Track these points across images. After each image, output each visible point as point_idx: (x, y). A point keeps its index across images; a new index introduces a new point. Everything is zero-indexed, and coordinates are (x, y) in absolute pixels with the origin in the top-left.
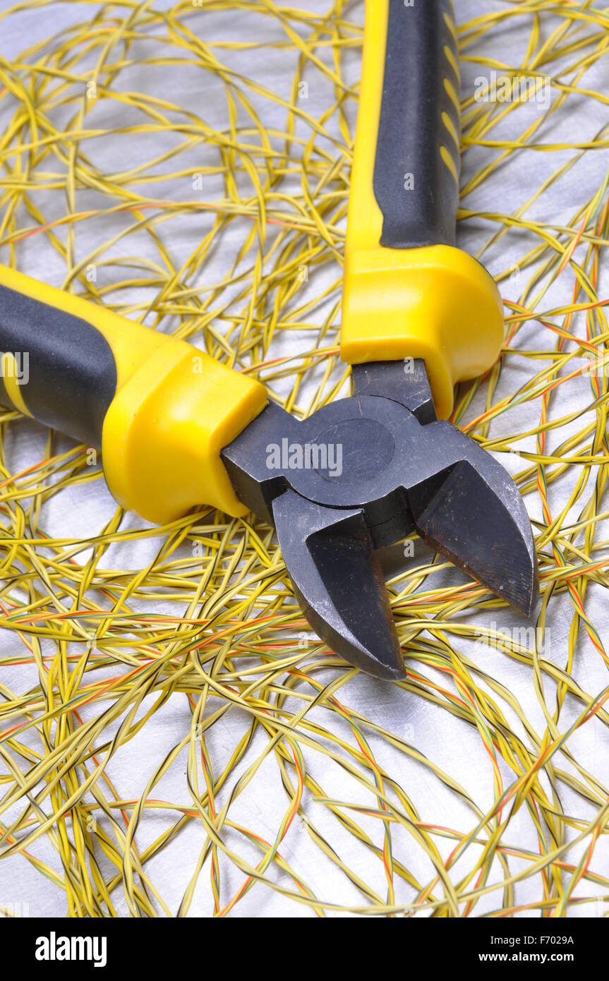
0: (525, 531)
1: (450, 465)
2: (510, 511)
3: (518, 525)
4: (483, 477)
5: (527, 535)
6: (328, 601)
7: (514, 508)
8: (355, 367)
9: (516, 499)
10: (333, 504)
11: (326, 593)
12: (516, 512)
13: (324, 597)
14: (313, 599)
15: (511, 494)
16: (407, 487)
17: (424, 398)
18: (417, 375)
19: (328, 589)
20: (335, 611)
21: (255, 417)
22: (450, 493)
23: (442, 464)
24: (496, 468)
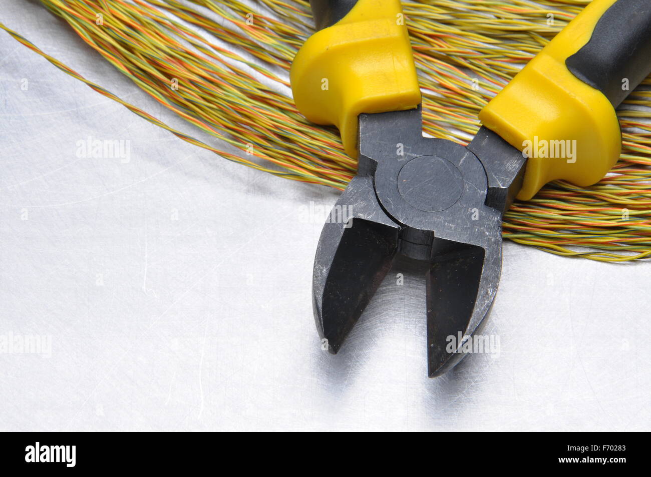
0: (471, 326)
1: (473, 244)
2: (475, 305)
3: (471, 319)
4: (483, 270)
5: (470, 330)
6: (327, 270)
7: (479, 306)
8: (484, 129)
9: (487, 302)
10: (385, 207)
11: (330, 264)
12: (478, 310)
13: (326, 265)
14: (319, 261)
15: (487, 296)
16: (436, 235)
17: (502, 183)
18: (513, 166)
19: (334, 261)
20: (325, 281)
21: (400, 110)
22: (461, 260)
23: (470, 240)
24: (496, 271)
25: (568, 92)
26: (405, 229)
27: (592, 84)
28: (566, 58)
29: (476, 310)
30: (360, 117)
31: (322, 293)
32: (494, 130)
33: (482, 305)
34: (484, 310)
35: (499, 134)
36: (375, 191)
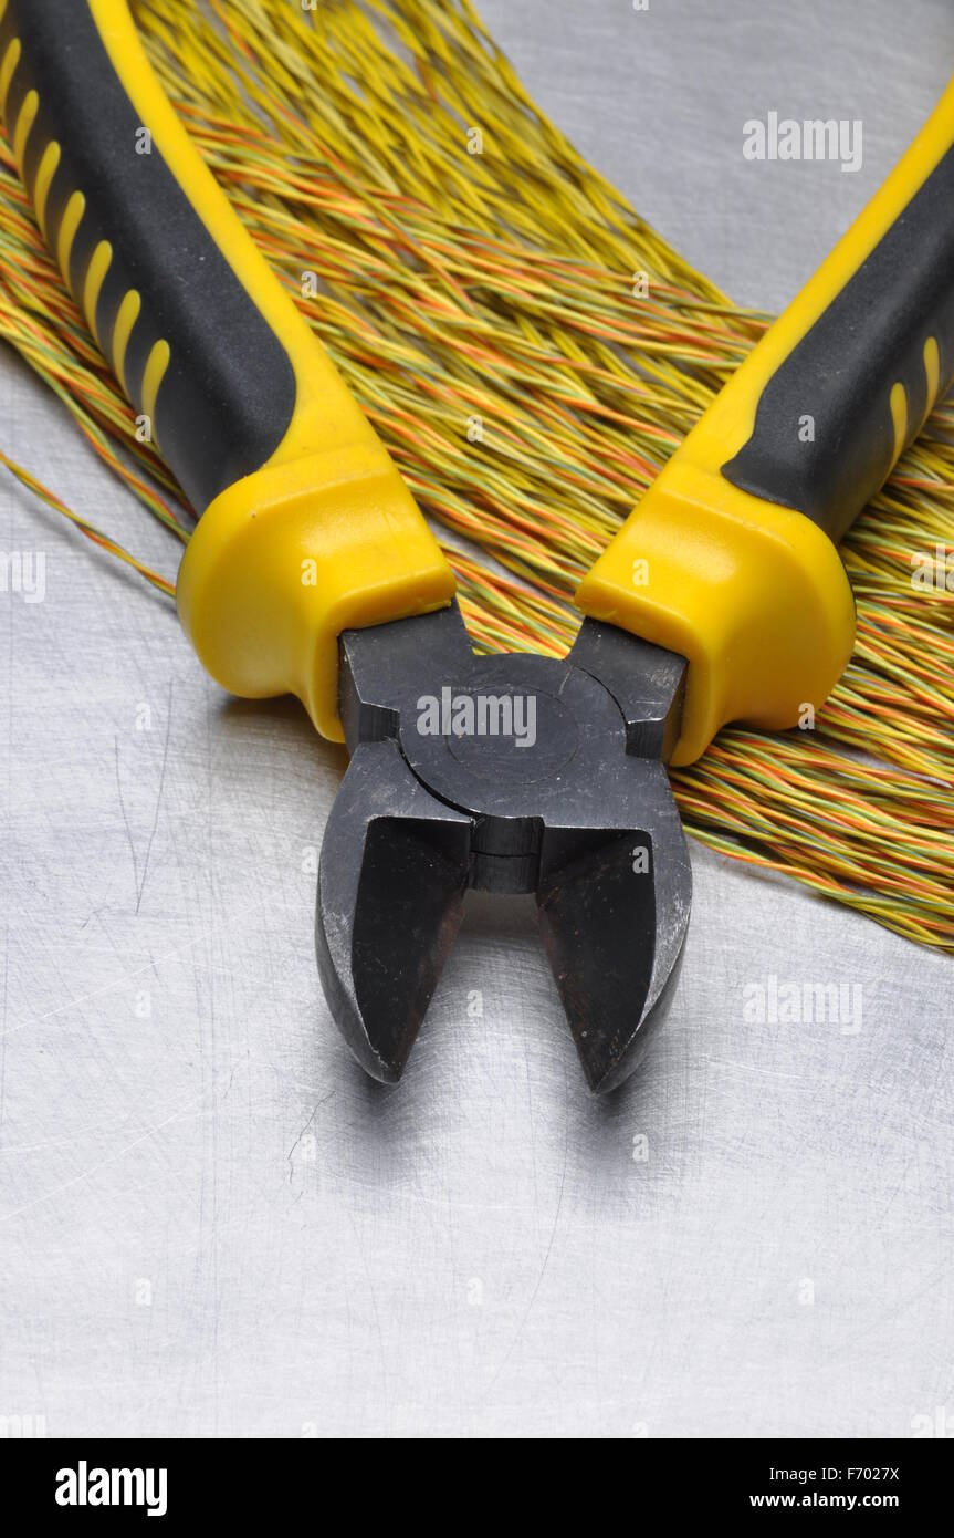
1: (624, 827)
6: (349, 919)
7: (665, 935)
8: (590, 622)
9: (677, 926)
10: (435, 789)
11: (352, 907)
12: (665, 943)
13: (346, 911)
14: (330, 905)
15: (676, 915)
16: (547, 824)
17: (654, 713)
18: (664, 678)
19: (359, 902)
20: (349, 939)
21: (419, 613)
22: (604, 867)
23: (616, 821)
24: (682, 869)
25: (740, 521)
26: (486, 822)
27: (784, 501)
28: (720, 465)
29: (661, 945)
30: (344, 638)
31: (349, 964)
32: (611, 621)
33: (670, 933)
34: (677, 941)
35: (620, 626)
36: (409, 765)
